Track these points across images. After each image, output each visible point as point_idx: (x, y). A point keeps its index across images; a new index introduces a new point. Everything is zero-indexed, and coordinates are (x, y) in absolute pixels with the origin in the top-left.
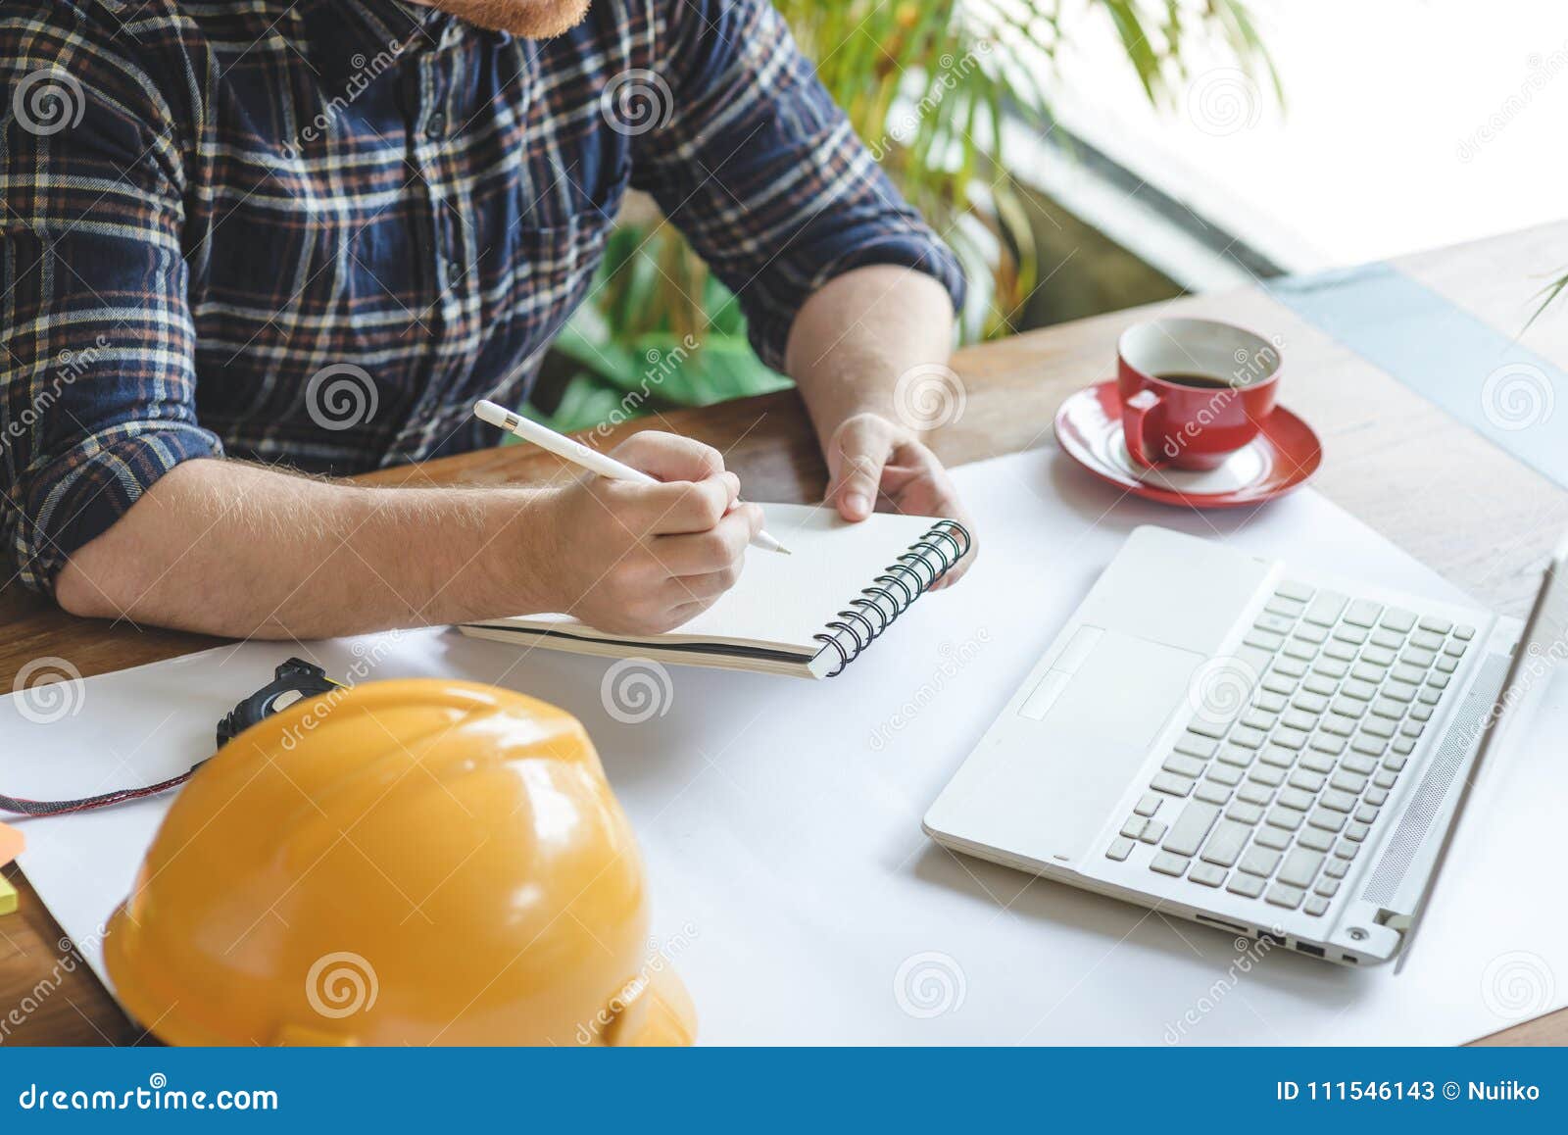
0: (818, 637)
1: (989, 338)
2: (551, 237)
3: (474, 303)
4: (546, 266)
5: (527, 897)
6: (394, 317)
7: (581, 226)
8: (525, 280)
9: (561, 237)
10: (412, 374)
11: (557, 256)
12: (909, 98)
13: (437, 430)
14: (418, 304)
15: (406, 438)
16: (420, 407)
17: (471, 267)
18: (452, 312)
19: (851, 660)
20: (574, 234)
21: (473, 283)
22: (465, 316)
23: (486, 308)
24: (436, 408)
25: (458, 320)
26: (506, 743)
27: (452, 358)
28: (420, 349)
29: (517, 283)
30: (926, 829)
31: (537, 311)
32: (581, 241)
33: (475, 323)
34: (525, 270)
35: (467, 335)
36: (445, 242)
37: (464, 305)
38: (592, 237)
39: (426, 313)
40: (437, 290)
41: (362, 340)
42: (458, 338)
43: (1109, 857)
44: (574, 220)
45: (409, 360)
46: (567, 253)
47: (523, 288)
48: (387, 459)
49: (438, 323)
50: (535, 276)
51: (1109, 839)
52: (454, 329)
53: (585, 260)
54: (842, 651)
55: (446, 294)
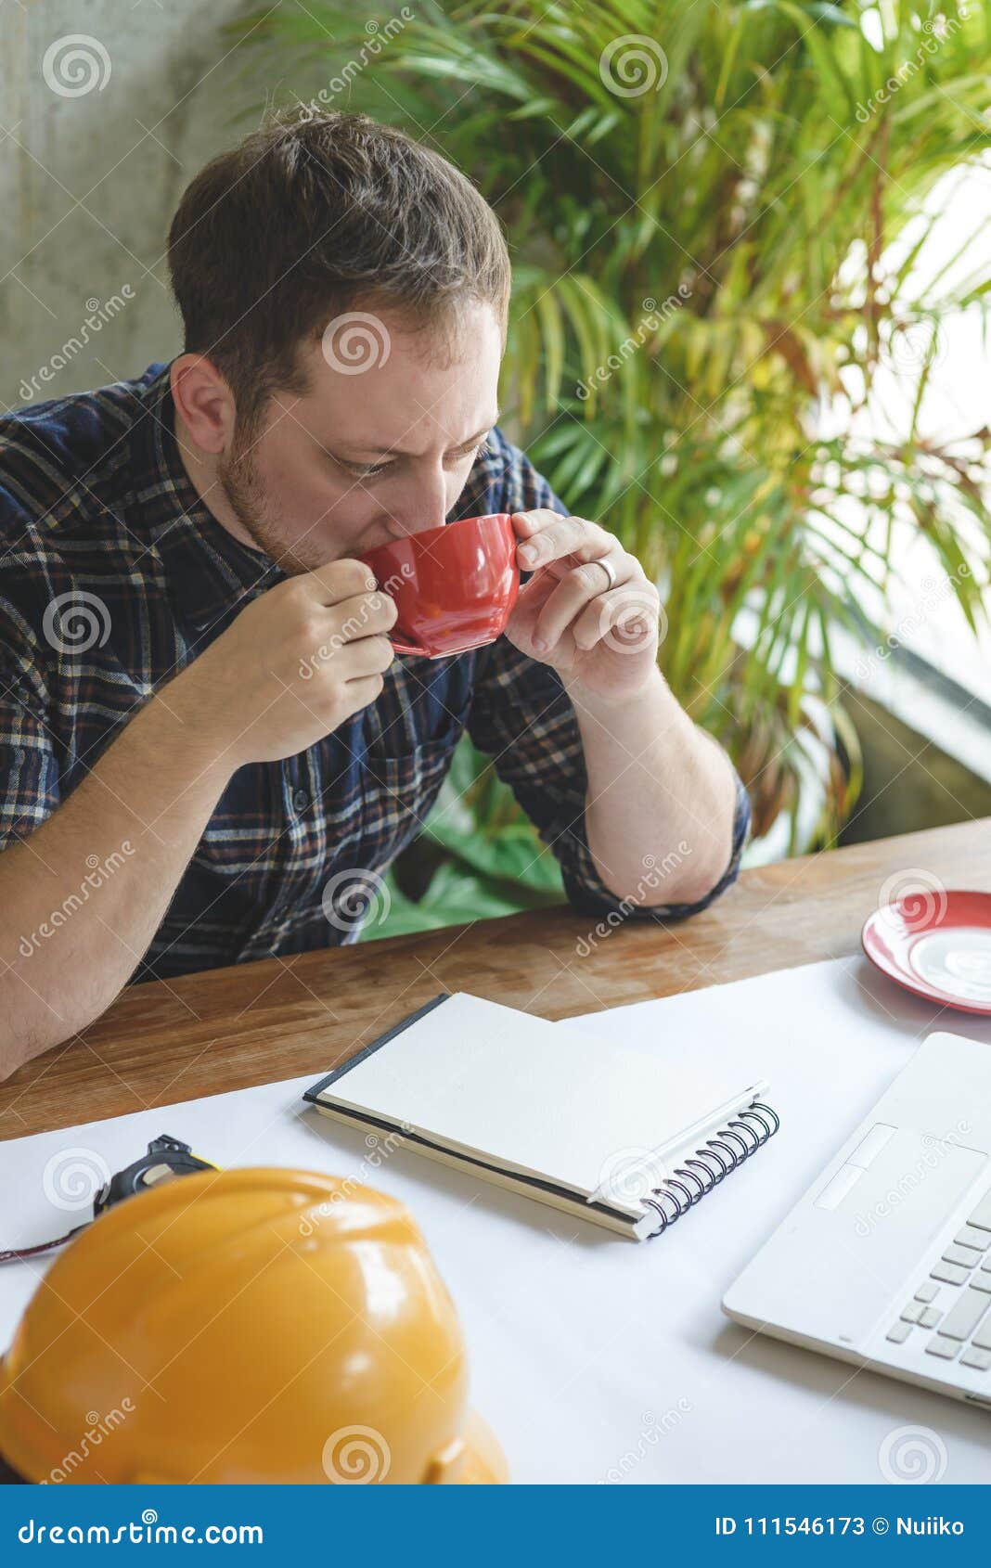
0: (643, 1201)
1: (817, 847)
2: (396, 766)
3: (320, 824)
4: (393, 792)
5: (358, 1364)
6: (243, 835)
7: (424, 754)
8: (373, 804)
9: (405, 766)
10: (262, 886)
11: (403, 782)
12: (752, 609)
13: (289, 929)
14: (267, 825)
15: (259, 938)
16: (272, 912)
17: (316, 792)
18: (298, 833)
19: (671, 1223)
20: (418, 762)
21: (318, 807)
22: (311, 837)
23: (331, 829)
24: (287, 912)
25: (303, 840)
26: (346, 1226)
27: (299, 873)
28: (268, 865)
29: (365, 807)
30: (725, 1310)
31: (386, 830)
32: (425, 768)
33: (321, 843)
34: (372, 796)
35: (314, 853)
36: (291, 771)
37: (309, 827)
38: (436, 763)
39: (274, 834)
40: (284, 814)
41: (215, 852)
42: (304, 856)
43: (888, 1339)
44: (418, 750)
45: (259, 873)
46: (413, 778)
47: (371, 812)
48: (243, 955)
49: (286, 843)
50: (383, 800)
51: (889, 1322)
52: (300, 849)
53: (429, 782)
54: (662, 1213)
55: (293, 817)
